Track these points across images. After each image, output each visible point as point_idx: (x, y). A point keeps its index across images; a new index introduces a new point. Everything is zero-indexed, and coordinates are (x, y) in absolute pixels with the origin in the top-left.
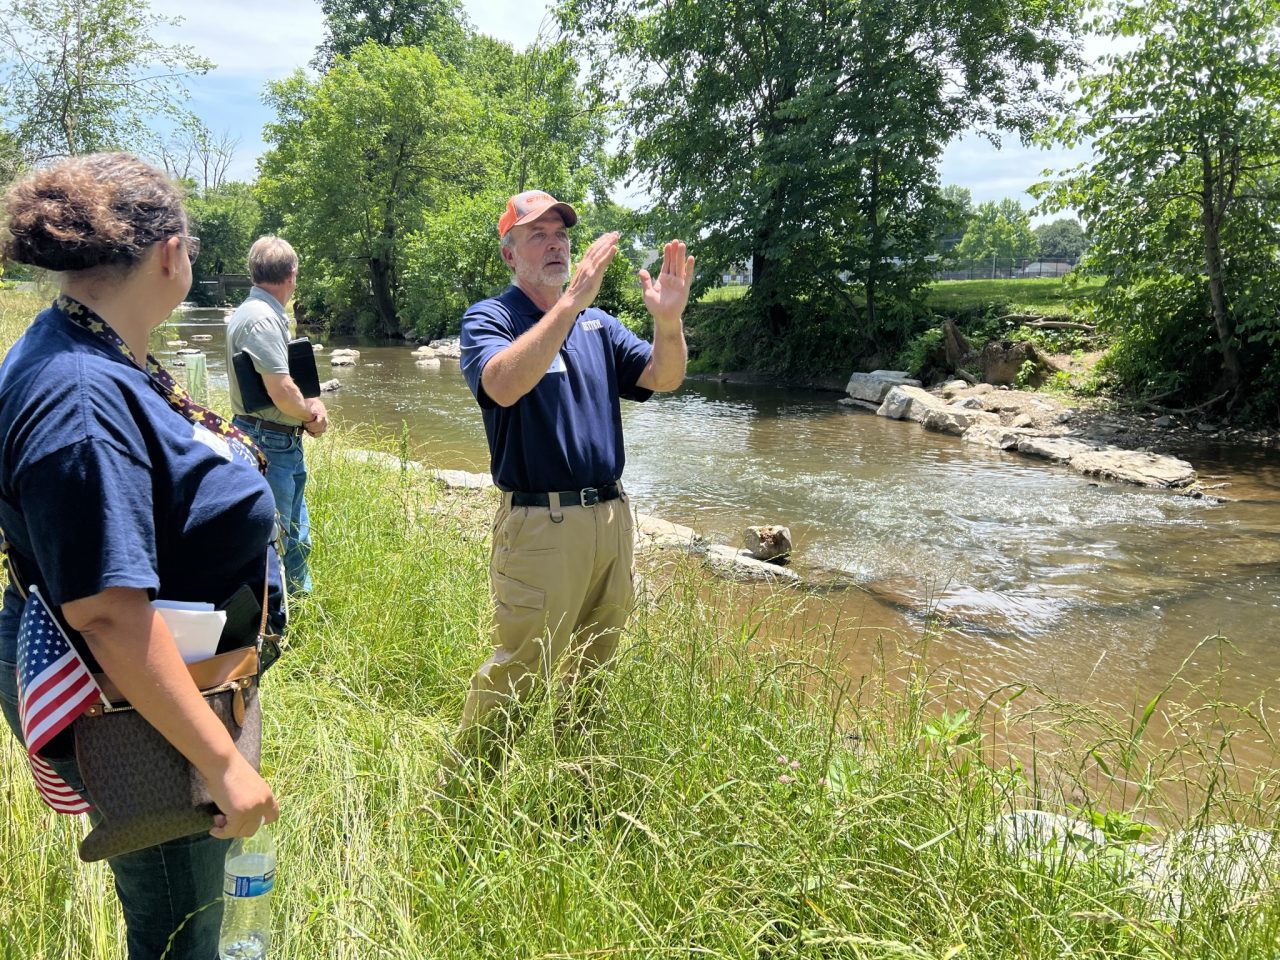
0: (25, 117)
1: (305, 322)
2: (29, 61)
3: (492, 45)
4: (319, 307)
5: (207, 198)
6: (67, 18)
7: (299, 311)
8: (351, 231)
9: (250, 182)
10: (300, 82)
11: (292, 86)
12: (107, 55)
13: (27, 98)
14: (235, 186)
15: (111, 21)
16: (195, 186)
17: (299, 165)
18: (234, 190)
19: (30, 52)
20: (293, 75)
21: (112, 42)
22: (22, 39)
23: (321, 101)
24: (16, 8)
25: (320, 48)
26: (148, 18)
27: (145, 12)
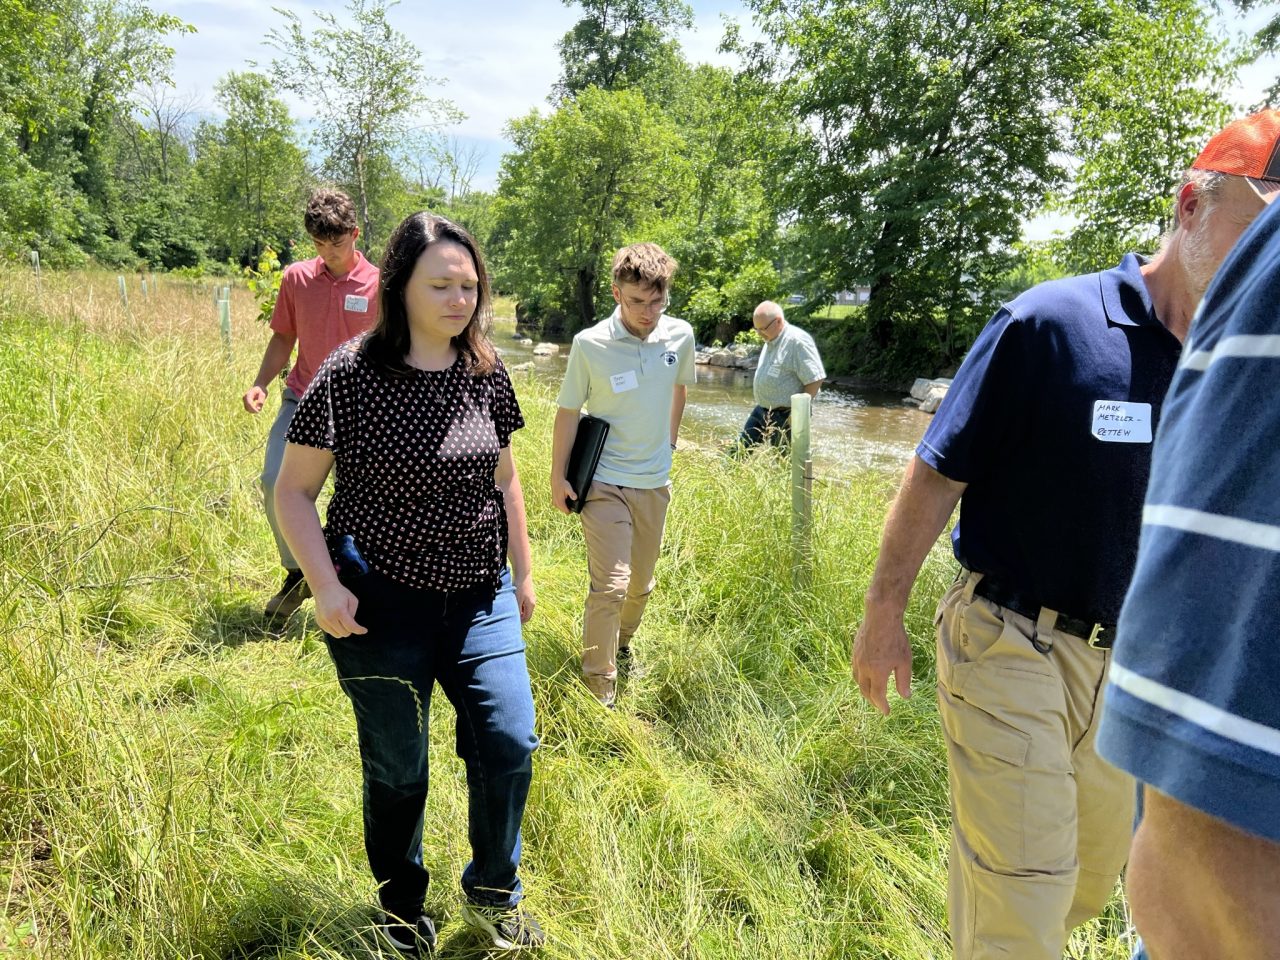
0: (328, 153)
1: (525, 321)
2: (334, 112)
3: (711, 74)
4: (535, 309)
5: (453, 206)
6: (364, 78)
7: (520, 311)
8: (564, 246)
9: (490, 193)
10: (533, 120)
11: (527, 123)
12: (391, 104)
13: (331, 138)
14: (478, 195)
15: (395, 80)
16: (444, 194)
17: (526, 190)
18: (476, 200)
19: (337, 106)
20: (529, 114)
21: (393, 96)
22: (332, 94)
23: (548, 137)
24: (330, 70)
25: (555, 86)
26: (422, 79)
27: (420, 73)
